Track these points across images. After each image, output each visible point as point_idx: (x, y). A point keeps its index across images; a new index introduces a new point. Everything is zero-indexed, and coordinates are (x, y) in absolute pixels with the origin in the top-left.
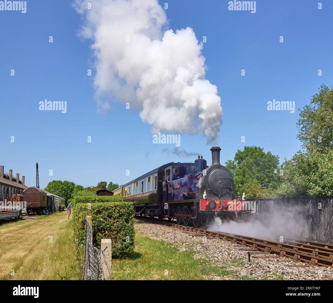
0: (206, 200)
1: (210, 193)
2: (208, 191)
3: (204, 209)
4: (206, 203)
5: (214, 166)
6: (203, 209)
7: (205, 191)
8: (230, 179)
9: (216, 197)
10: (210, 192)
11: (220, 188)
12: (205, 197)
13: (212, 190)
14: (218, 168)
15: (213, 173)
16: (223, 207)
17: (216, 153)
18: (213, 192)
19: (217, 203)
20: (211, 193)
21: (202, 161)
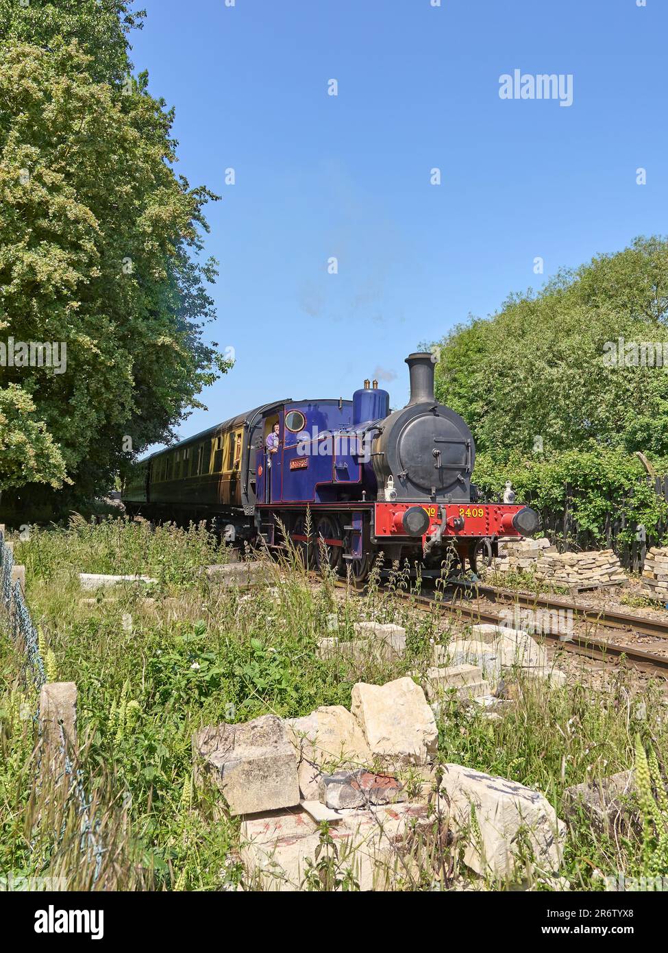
0: (394, 504)
1: (404, 484)
2: (399, 477)
3: (388, 531)
4: (394, 514)
5: (418, 406)
6: (385, 531)
7: (391, 480)
8: (464, 443)
9: (425, 495)
10: (404, 480)
11: (437, 468)
12: (392, 495)
13: (409, 475)
14: (431, 411)
15: (414, 426)
16: (448, 525)
17: (421, 371)
18: (414, 480)
19: (429, 514)
20: (409, 484)
21: (375, 395)
